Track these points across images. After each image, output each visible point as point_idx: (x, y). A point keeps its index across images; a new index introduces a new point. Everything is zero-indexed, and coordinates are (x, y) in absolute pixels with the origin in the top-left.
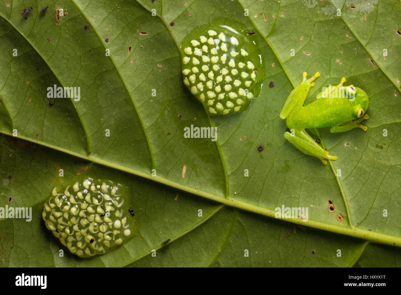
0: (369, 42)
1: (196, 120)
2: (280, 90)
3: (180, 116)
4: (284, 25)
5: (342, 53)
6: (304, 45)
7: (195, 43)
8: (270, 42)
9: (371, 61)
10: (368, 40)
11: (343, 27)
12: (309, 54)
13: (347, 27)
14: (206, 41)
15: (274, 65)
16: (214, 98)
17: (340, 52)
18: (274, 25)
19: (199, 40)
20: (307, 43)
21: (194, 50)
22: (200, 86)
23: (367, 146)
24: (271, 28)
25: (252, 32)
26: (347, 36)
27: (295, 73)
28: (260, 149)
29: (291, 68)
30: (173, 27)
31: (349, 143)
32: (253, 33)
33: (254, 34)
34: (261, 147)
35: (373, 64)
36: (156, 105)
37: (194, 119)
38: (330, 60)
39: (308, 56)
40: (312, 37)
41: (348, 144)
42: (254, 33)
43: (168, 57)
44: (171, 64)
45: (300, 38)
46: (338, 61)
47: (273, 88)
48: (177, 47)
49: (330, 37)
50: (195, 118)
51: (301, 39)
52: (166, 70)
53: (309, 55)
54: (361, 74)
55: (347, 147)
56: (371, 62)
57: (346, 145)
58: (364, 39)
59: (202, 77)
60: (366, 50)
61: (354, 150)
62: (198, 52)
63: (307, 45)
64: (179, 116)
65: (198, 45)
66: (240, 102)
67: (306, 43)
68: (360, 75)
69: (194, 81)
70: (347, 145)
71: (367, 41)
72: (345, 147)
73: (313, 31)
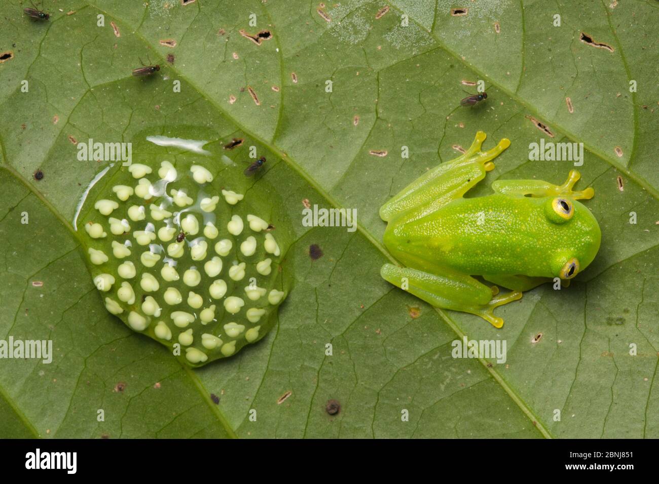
0: (520, 82)
1: (159, 387)
2: (338, 259)
3: (120, 389)
4: (305, 103)
5: (462, 126)
6: (365, 136)
7: (106, 206)
8: (283, 152)
9: (540, 125)
10: (518, 79)
11: (449, 66)
12: (385, 153)
13: (459, 61)
14: (132, 194)
15: (309, 203)
16: (190, 326)
17: (456, 126)
18: (283, 108)
19: (114, 197)
20: (372, 128)
21: (110, 225)
22: (150, 306)
23: (586, 328)
24: (276, 117)
25: (234, 140)
26: (465, 83)
27: (365, 206)
28: (333, 411)
29: (350, 198)
30: (42, 182)
31: (541, 334)
32: (237, 143)
33: (240, 144)
34: (333, 407)
35: (546, 130)
36: (55, 380)
37: (155, 387)
38: (438, 152)
39: (385, 157)
40: (380, 111)
41: (539, 336)
42: (240, 142)
43: (51, 259)
44: (64, 271)
45: (351, 123)
46: (457, 149)
47: (321, 259)
48: (65, 227)
49: (422, 99)
50: (158, 384)
51: (355, 124)
52: (54, 291)
53: (384, 155)
54: (522, 163)
55: (537, 345)
56: (540, 128)
57: (534, 341)
58: (507, 77)
59: (149, 283)
60: (520, 104)
61: (558, 346)
62: (119, 226)
63: (372, 134)
64: (116, 390)
65: (114, 211)
66: (254, 314)
67: (370, 129)
68: (520, 166)
69: (131, 297)
70: (536, 340)
71: (516, 82)
72: (534, 345)
73: (379, 95)
